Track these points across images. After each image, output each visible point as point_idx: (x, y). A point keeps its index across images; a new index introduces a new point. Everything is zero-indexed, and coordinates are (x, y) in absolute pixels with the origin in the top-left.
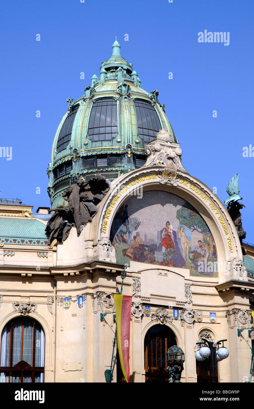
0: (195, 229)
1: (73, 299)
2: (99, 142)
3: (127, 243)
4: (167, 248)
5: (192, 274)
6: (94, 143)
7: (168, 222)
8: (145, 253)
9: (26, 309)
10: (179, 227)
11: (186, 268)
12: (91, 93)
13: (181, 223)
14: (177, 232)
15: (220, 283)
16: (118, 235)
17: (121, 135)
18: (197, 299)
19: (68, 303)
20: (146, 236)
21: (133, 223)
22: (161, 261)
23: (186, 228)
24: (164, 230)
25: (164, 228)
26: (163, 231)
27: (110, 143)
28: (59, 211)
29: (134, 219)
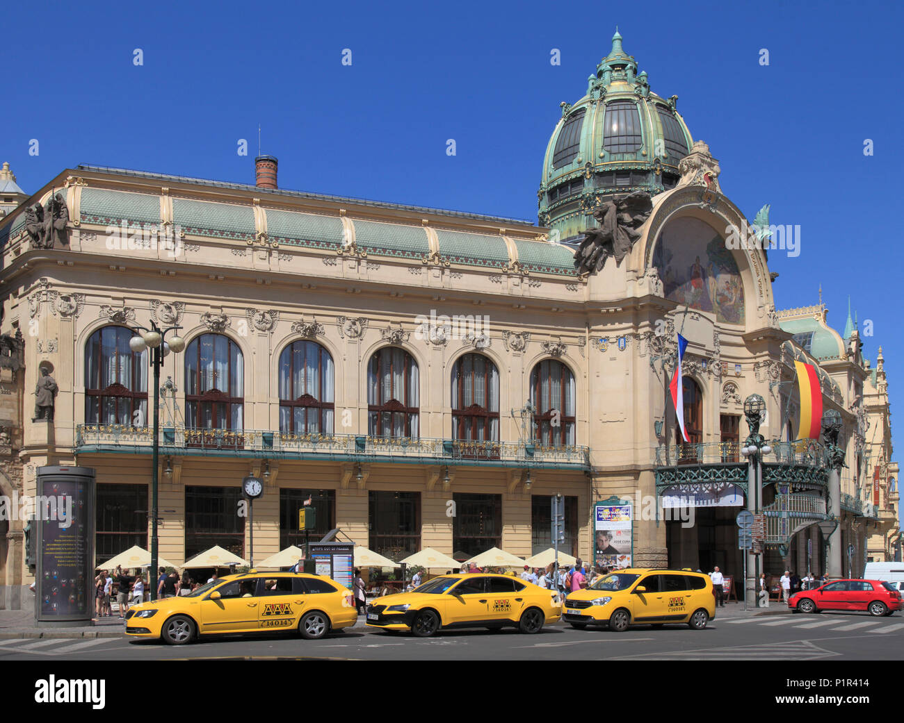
0: (723, 267)
1: (611, 340)
2: (619, 155)
4: (695, 288)
5: (718, 321)
6: (613, 157)
7: (697, 257)
8: (676, 292)
9: (557, 350)
10: (708, 264)
11: (713, 313)
12: (601, 94)
13: (710, 259)
14: (705, 270)
15: (747, 332)
17: (646, 146)
18: (725, 350)
19: (605, 344)
23: (715, 265)
26: (693, 268)
27: (634, 157)
28: (590, 234)
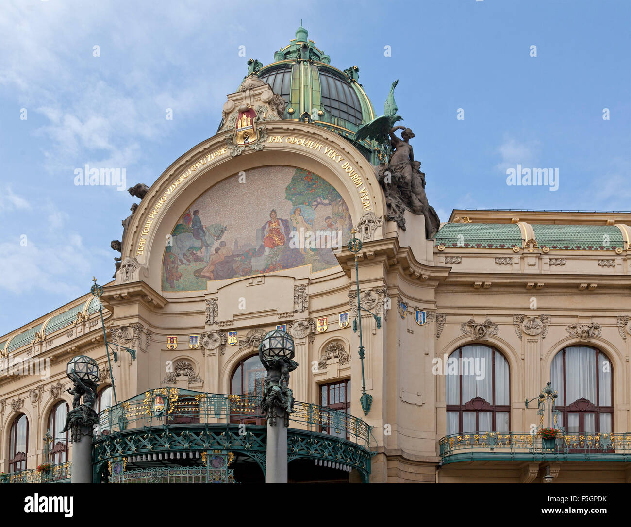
0: (319, 204)
3: (203, 260)
4: (272, 248)
5: (314, 269)
7: (273, 211)
8: (234, 266)
10: (293, 211)
11: (305, 265)
14: (289, 220)
16: (186, 255)
18: (316, 304)
20: (237, 241)
21: (213, 231)
22: (261, 268)
23: (304, 208)
24: (268, 225)
25: (267, 222)
26: (265, 228)
29: (214, 226)
